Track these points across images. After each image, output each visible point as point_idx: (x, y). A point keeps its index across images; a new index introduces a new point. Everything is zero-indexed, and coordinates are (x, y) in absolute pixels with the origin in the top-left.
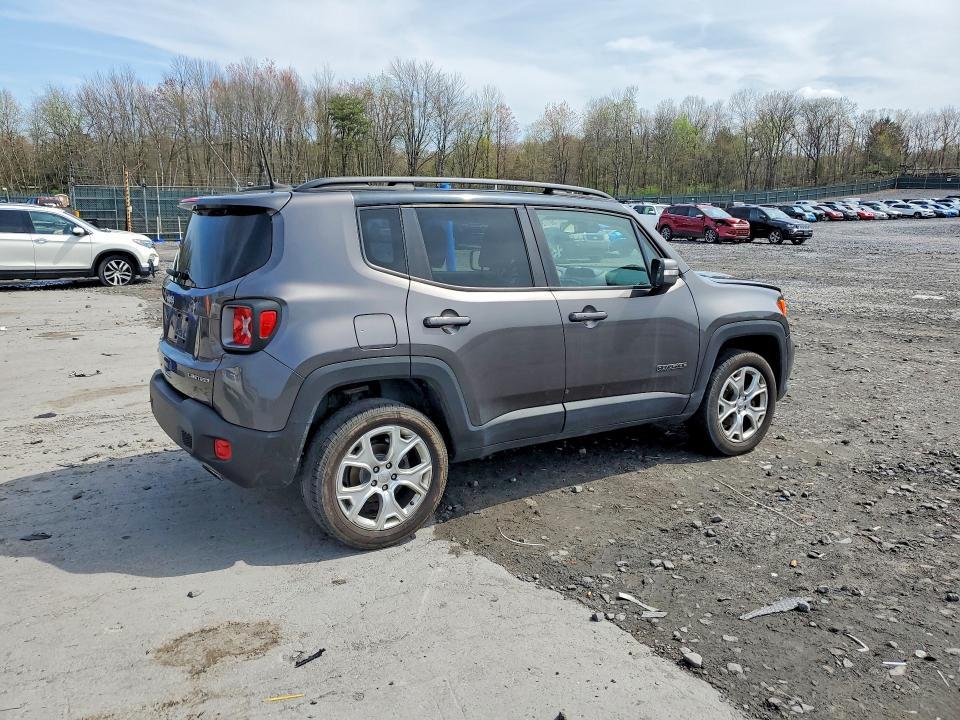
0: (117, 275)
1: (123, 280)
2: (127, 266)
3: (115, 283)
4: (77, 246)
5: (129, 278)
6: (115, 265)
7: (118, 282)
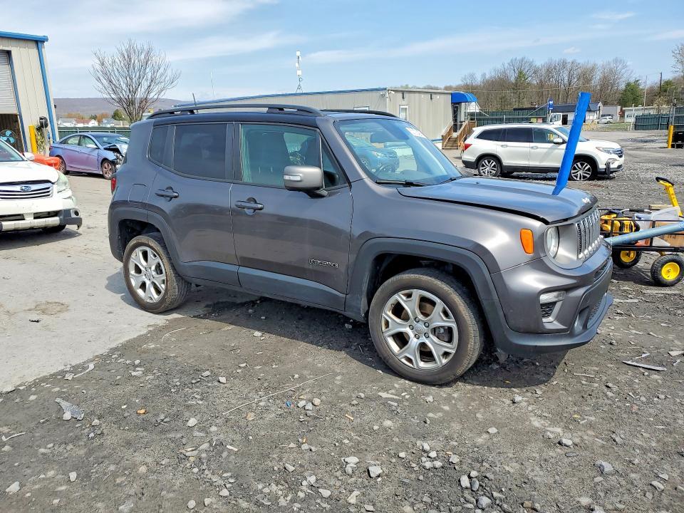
0: (581, 172)
1: (584, 177)
2: (589, 166)
3: (578, 179)
4: (557, 151)
5: (588, 176)
6: (580, 166)
7: (580, 178)
